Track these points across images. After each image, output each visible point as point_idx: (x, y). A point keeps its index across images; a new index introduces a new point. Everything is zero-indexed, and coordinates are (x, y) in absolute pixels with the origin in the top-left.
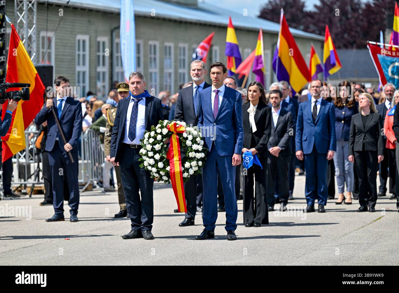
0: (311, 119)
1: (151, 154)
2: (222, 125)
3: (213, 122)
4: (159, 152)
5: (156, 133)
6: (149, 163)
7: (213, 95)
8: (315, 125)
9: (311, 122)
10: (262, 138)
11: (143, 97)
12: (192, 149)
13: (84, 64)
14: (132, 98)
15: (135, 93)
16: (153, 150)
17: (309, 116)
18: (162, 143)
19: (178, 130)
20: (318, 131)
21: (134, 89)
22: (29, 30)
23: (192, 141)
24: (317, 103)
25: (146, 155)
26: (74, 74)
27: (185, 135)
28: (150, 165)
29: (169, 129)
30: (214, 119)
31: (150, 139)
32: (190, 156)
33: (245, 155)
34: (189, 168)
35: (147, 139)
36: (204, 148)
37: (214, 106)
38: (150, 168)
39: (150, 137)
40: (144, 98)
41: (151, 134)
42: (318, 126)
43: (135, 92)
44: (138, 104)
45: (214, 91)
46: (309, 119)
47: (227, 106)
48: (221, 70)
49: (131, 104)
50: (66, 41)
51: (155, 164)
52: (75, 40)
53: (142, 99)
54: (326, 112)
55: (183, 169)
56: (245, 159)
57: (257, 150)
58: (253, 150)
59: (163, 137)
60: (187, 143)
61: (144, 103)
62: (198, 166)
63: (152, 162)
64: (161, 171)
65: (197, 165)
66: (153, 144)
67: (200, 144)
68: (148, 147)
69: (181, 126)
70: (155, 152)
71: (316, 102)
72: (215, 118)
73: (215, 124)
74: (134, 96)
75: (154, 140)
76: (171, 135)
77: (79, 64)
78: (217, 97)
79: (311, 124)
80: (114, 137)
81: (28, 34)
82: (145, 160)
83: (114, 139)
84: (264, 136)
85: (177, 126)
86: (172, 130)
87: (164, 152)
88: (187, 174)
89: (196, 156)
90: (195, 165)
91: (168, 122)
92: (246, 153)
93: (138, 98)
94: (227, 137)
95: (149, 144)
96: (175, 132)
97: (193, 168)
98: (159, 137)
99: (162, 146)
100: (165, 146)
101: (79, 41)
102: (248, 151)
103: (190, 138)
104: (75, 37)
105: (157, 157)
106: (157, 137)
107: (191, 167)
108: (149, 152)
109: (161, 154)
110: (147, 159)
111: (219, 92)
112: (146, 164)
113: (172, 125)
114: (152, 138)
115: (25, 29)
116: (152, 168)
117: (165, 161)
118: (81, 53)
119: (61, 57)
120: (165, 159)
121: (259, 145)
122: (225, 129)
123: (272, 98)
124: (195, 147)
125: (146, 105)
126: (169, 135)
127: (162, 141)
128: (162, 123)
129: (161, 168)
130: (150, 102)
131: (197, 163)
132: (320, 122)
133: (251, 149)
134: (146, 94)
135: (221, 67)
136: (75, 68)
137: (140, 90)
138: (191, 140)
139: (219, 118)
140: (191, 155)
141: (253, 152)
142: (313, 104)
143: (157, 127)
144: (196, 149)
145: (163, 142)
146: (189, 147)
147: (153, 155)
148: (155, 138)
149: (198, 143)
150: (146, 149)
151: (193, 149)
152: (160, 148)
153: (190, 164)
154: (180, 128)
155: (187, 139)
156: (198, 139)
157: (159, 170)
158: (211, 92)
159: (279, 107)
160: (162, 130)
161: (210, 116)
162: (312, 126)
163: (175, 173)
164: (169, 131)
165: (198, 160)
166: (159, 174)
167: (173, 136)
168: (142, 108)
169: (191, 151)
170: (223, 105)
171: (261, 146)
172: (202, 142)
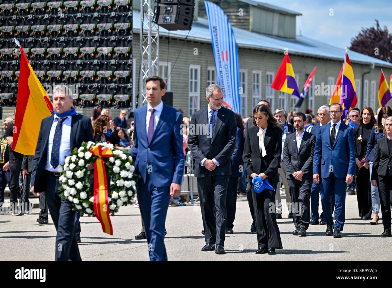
0: (329, 143)
1: (71, 182)
2: (157, 151)
3: (147, 147)
4: (82, 180)
5: (78, 157)
6: (69, 193)
7: (149, 114)
8: (333, 149)
9: (329, 146)
10: (272, 162)
11: (68, 116)
12: (120, 176)
13: (196, 91)
14: (55, 116)
15: (58, 111)
16: (74, 177)
17: (327, 140)
18: (84, 170)
19: (103, 153)
20: (336, 155)
21: (57, 106)
22: (152, 61)
23: (120, 167)
24: (335, 127)
25: (67, 183)
26: (188, 99)
27: (112, 159)
28: (71, 195)
29: (92, 152)
30: (148, 144)
31: (71, 164)
32: (118, 185)
33: (255, 180)
34: (117, 199)
35: (68, 165)
36: (135, 175)
37: (149, 127)
38: (71, 199)
39: (70, 162)
40: (70, 117)
41: (72, 159)
42: (336, 150)
43: (58, 109)
44: (63, 123)
45: (150, 110)
46: (327, 143)
47: (164, 128)
48: (157, 85)
49: (55, 124)
50: (180, 70)
51: (77, 194)
52: (188, 70)
53: (67, 118)
54: (344, 136)
55: (110, 200)
56: (255, 185)
57: (266, 174)
58: (262, 174)
59: (86, 162)
60: (114, 169)
61: (70, 123)
62: (128, 196)
63: (73, 191)
64: (84, 202)
65: (126, 195)
66: (75, 170)
67: (130, 170)
68: (69, 174)
69: (107, 149)
70: (77, 180)
71: (335, 125)
72: (150, 142)
73: (149, 149)
74: (58, 115)
75: (75, 166)
76: (95, 160)
77: (191, 91)
78: (153, 118)
79: (329, 148)
80: (36, 162)
81: (151, 65)
82: (65, 190)
83: (36, 165)
84: (274, 160)
85: (103, 149)
86: (96, 154)
87: (87, 180)
88: (115, 206)
89: (126, 185)
90: (124, 196)
91: (92, 144)
92: (255, 178)
93: (63, 116)
94: (163, 165)
95: (70, 170)
96: (100, 156)
97: (121, 199)
98: (81, 162)
99: (85, 173)
100: (89, 173)
101: (192, 70)
102: (257, 176)
103: (118, 162)
104: (189, 67)
105: (79, 185)
106: (78, 162)
107: (119, 197)
108: (69, 181)
109: (84, 183)
110: (68, 188)
111: (156, 111)
112: (66, 194)
113: (96, 148)
114: (73, 163)
115: (149, 61)
116: (73, 198)
117: (89, 190)
118: (194, 80)
119: (176, 84)
120: (88, 189)
121: (268, 170)
122: (160, 156)
123: (295, 121)
124: (123, 174)
125: (72, 126)
126: (93, 160)
127: (84, 167)
128: (85, 145)
129: (84, 198)
130: (76, 122)
131: (127, 193)
132: (338, 146)
133: (260, 174)
134: (72, 112)
135: (158, 82)
136: (188, 94)
137: (64, 108)
138: (119, 165)
139: (154, 143)
140: (119, 183)
141: (262, 177)
142: (331, 128)
143: (79, 150)
144: (125, 176)
145: (86, 168)
146: (117, 174)
147: (74, 183)
148: (76, 163)
149: (128, 168)
150: (65, 177)
151: (122, 176)
152: (82, 176)
153: (118, 194)
154: (106, 152)
155: (114, 164)
156: (127, 165)
157: (81, 201)
158: (147, 112)
159: (302, 130)
160: (84, 154)
161: (144, 140)
162: (330, 150)
163: (100, 204)
164: (93, 155)
165: (127, 189)
166: (82, 206)
167: (97, 160)
168: (67, 130)
169: (119, 179)
170: (159, 127)
171: (271, 171)
172: (133, 168)
